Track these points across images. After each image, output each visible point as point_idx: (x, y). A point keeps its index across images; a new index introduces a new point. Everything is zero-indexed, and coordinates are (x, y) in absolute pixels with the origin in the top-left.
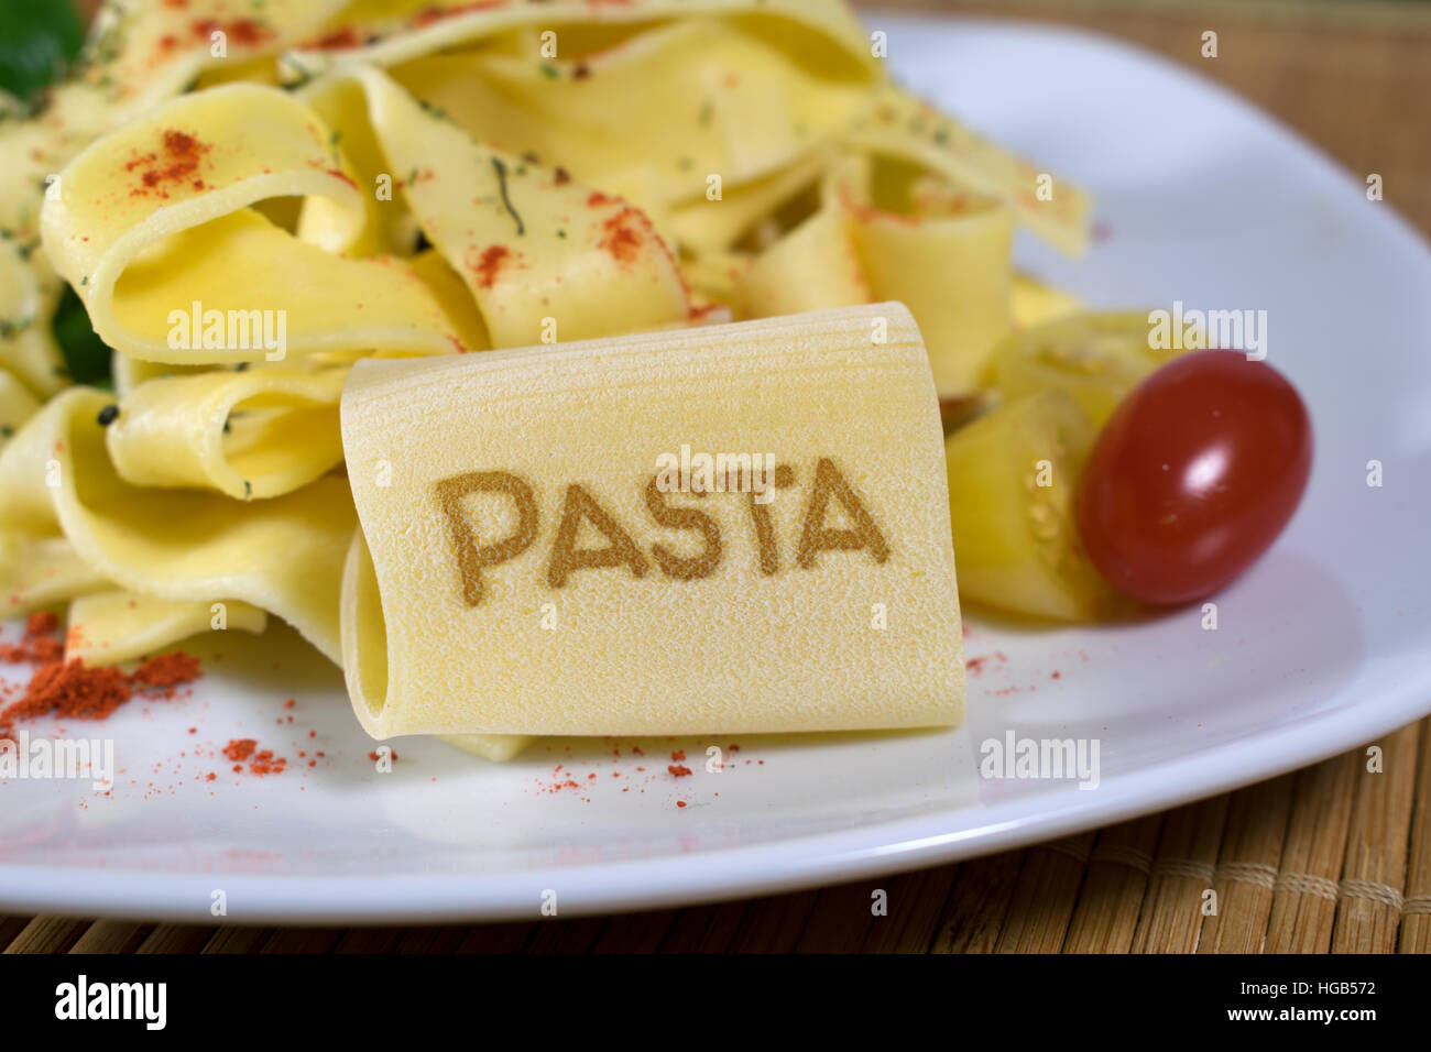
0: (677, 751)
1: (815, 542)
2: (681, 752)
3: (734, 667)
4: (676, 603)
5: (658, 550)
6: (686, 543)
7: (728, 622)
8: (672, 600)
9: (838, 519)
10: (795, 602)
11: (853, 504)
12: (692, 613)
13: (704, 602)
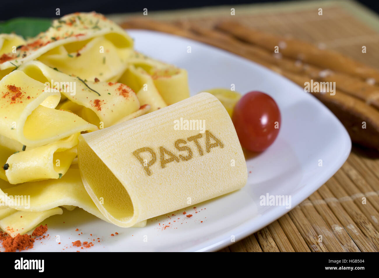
0: (184, 212)
1: (209, 147)
2: (185, 212)
3: (203, 186)
4: (190, 173)
5: (180, 156)
6: (185, 153)
7: (201, 175)
8: (189, 173)
9: (212, 141)
10: (214, 166)
11: (214, 138)
12: (194, 175)
13: (196, 172)
